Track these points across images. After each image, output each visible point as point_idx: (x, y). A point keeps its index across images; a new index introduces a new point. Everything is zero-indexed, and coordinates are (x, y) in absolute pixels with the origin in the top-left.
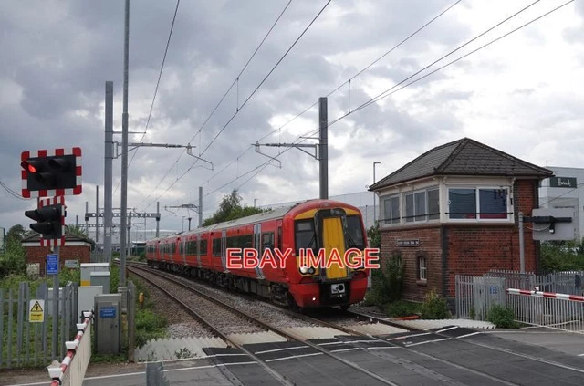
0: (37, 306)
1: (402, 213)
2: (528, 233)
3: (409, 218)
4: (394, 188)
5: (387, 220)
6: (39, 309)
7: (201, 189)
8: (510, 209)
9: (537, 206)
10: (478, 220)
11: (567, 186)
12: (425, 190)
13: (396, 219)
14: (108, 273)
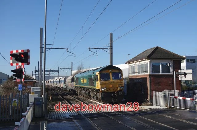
0: (15, 101)
1: (136, 71)
2: (177, 78)
3: (139, 72)
4: (134, 63)
5: (132, 73)
6: (16, 102)
7: (72, 63)
8: (171, 69)
9: (180, 69)
10: (161, 73)
11: (192, 62)
12: (144, 64)
13: (134, 73)
14: (40, 90)
